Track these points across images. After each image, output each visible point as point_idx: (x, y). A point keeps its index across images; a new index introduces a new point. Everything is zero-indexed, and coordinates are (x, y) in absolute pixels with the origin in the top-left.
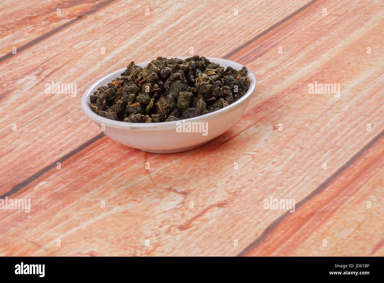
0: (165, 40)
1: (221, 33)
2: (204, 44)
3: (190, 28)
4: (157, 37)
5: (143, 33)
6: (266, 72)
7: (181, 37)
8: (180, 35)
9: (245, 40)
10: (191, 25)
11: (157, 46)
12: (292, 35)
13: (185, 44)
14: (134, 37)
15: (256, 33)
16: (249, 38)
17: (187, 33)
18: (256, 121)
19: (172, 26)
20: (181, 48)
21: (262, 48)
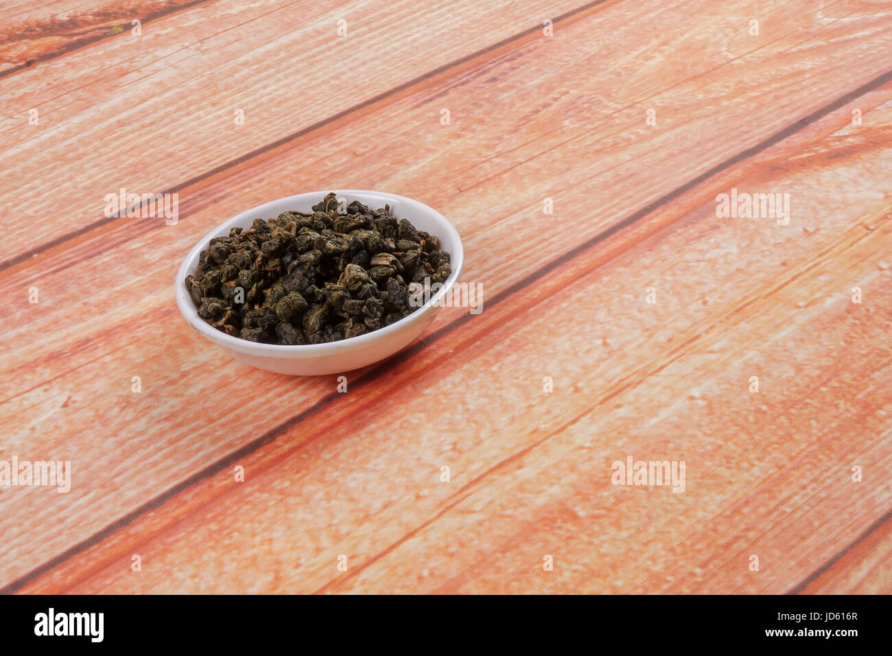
0: (90, 143)
1: (171, 150)
2: (132, 168)
3: (143, 127)
4: (85, 134)
5: (76, 120)
6: (160, 260)
7: (115, 144)
8: (117, 138)
9: (190, 176)
10: (148, 120)
11: (70, 155)
12: (261, 180)
13: (108, 160)
14: (59, 125)
15: (216, 164)
16: (200, 171)
17: (130, 136)
18: (58, 374)
19: (123, 116)
20: (96, 169)
21: (200, 199)
